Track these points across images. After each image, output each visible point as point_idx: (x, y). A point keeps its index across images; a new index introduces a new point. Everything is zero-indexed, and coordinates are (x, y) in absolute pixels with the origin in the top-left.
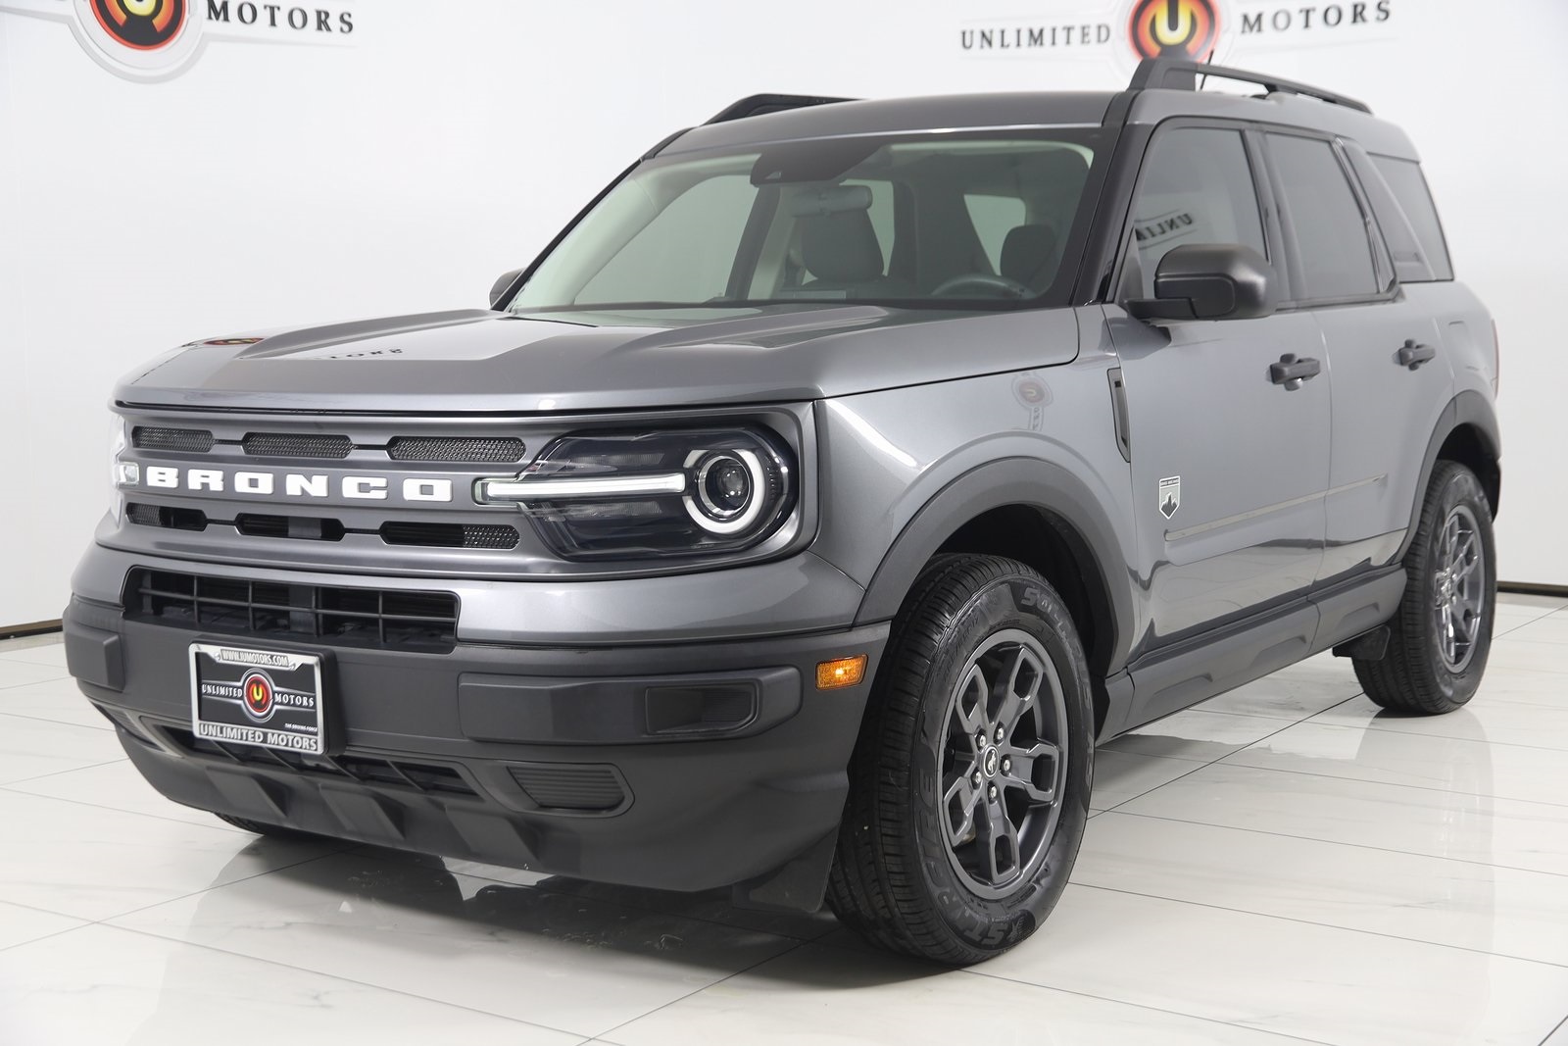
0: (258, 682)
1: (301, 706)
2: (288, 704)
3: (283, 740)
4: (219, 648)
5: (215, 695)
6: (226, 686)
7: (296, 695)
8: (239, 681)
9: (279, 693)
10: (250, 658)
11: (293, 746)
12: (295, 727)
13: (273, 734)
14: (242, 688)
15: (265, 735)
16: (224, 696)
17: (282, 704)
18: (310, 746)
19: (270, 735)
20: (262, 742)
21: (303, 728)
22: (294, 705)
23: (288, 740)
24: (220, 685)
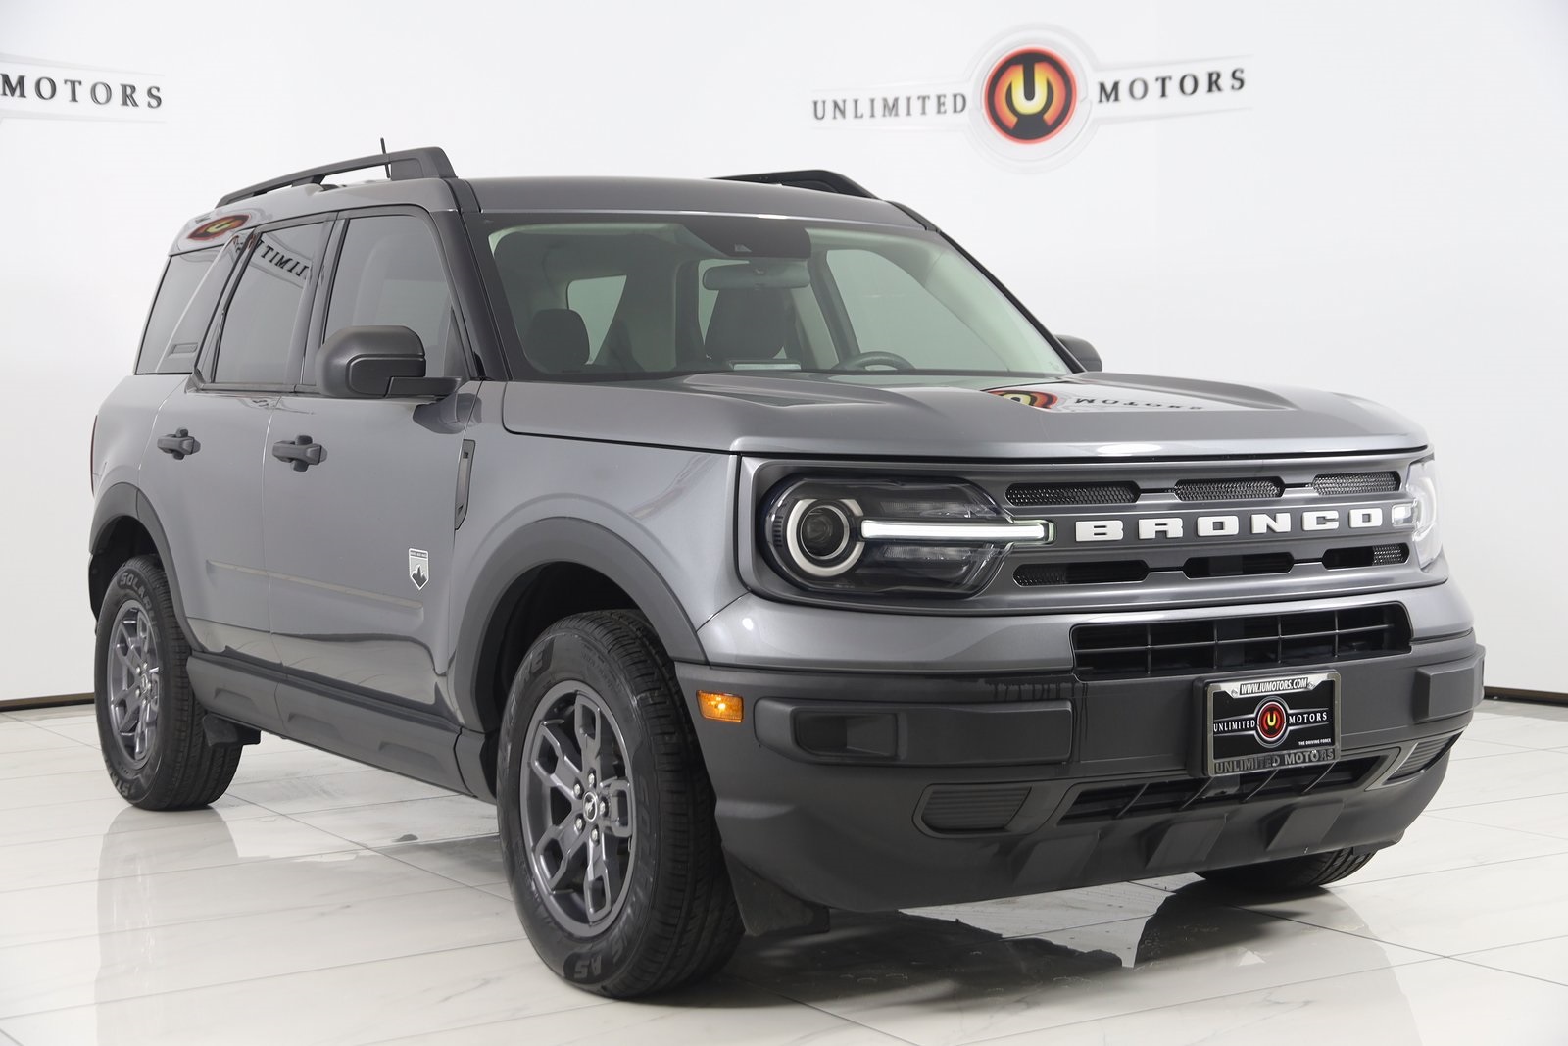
0: (1272, 709)
1: (1316, 721)
2: (1303, 723)
3: (1299, 758)
4: (1238, 684)
5: (1228, 732)
6: (1237, 721)
7: (1309, 713)
8: (1253, 713)
9: (1292, 715)
10: (1269, 687)
11: (1310, 761)
12: (1308, 743)
13: (1289, 755)
14: (1255, 719)
15: (1282, 757)
16: (1238, 730)
17: (1297, 724)
18: (1327, 756)
19: (1286, 757)
20: (1280, 765)
21: (1317, 742)
22: (1309, 722)
23: (1304, 756)
24: (1231, 721)
